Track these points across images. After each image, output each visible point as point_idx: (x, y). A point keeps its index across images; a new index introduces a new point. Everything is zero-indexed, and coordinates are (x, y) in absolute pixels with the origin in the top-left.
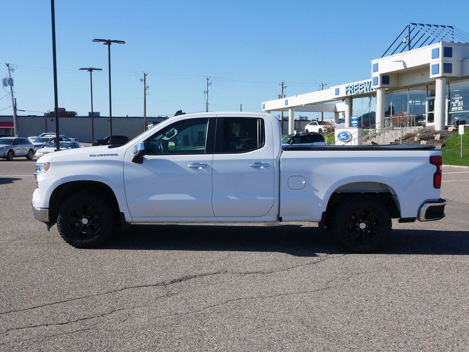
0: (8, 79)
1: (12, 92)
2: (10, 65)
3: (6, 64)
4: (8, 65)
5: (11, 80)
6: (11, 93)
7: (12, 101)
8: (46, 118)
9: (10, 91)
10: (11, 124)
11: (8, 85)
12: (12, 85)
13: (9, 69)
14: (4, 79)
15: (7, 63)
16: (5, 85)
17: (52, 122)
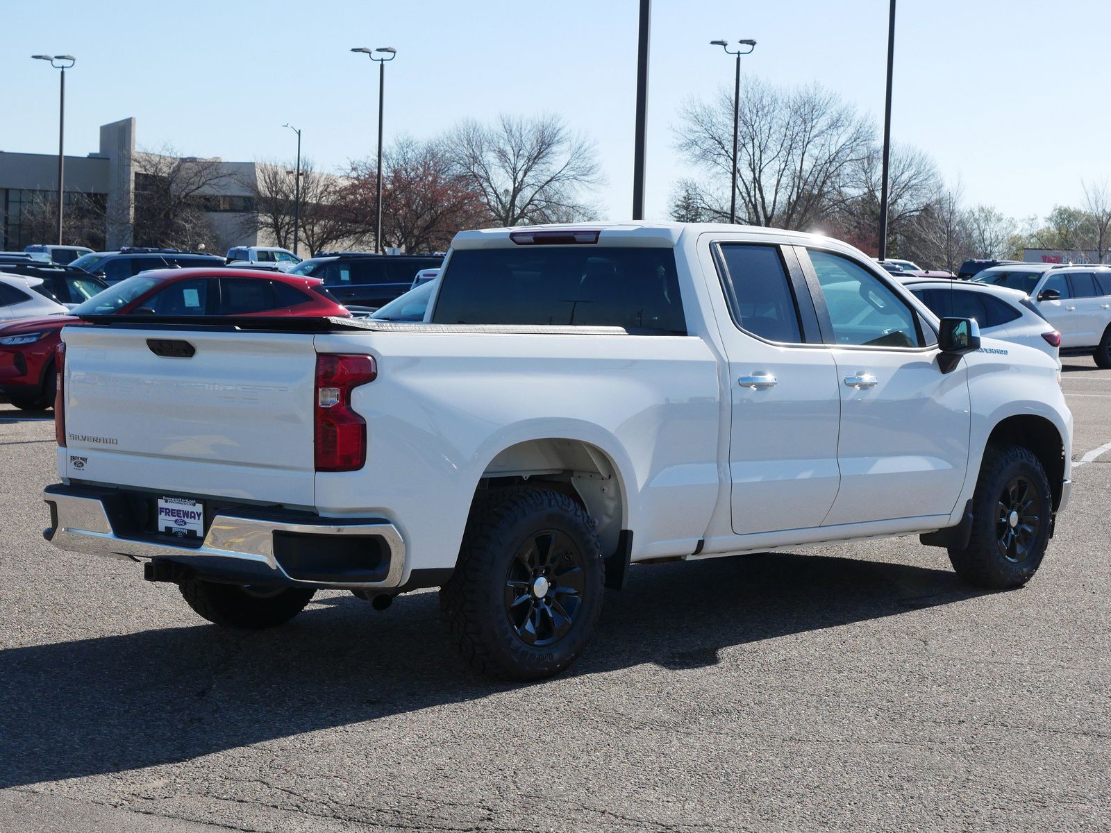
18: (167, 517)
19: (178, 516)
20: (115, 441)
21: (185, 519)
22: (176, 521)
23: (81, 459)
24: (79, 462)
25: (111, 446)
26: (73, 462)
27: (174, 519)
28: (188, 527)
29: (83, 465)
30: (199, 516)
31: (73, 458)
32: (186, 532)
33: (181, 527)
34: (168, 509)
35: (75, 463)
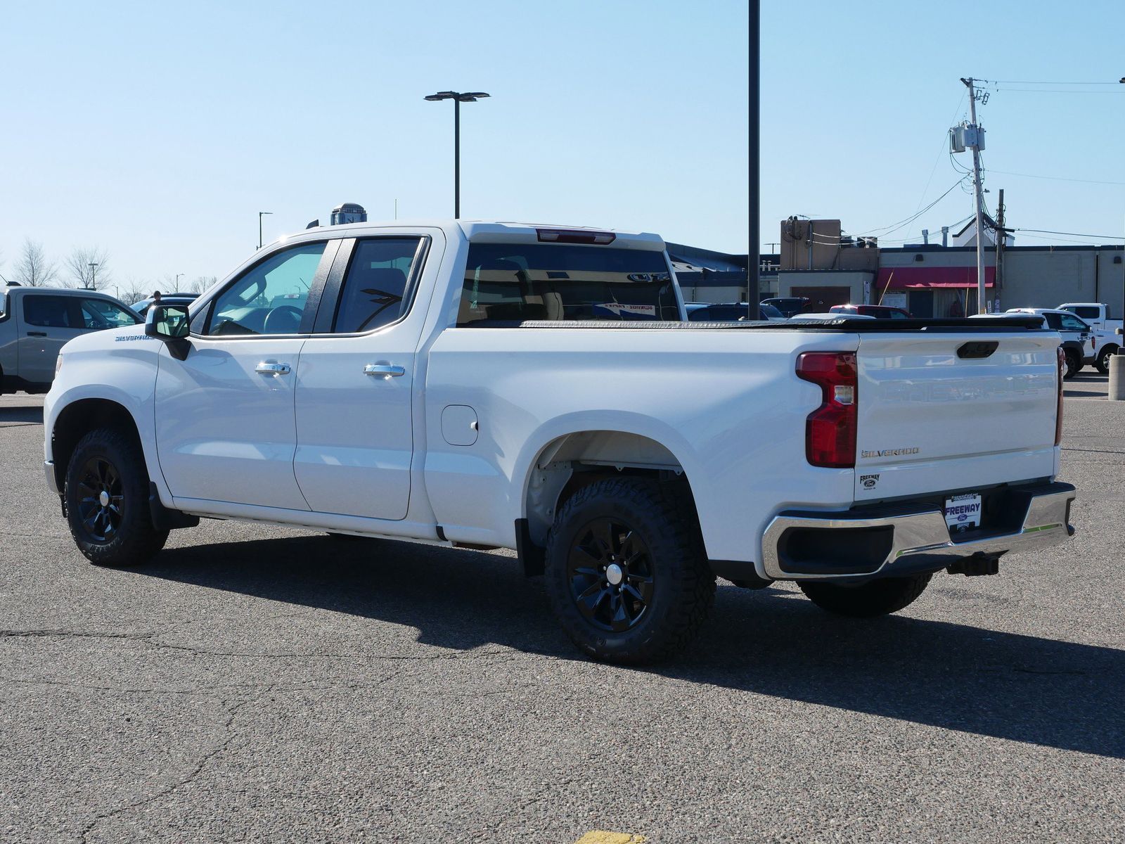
0: (966, 128)
1: (978, 169)
2: (974, 83)
3: (962, 79)
4: (969, 83)
5: (974, 130)
6: (973, 174)
7: (975, 198)
8: (1097, 253)
9: (972, 167)
10: (970, 274)
11: (967, 149)
12: (978, 146)
13: (972, 94)
14: (954, 129)
15: (967, 78)
16: (957, 147)
17: (1117, 266)
18: (953, 516)
19: (961, 512)
20: (915, 450)
21: (967, 514)
22: (959, 518)
23: (873, 477)
24: (869, 481)
25: (912, 456)
26: (863, 482)
27: (957, 516)
28: (969, 520)
29: (874, 483)
30: (978, 507)
31: (863, 478)
32: (967, 525)
33: (962, 522)
34: (953, 508)
35: (865, 484)
